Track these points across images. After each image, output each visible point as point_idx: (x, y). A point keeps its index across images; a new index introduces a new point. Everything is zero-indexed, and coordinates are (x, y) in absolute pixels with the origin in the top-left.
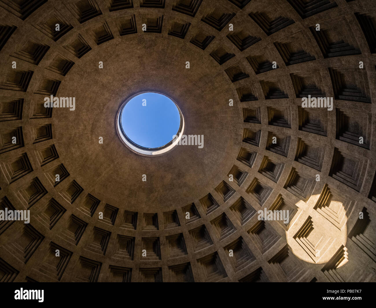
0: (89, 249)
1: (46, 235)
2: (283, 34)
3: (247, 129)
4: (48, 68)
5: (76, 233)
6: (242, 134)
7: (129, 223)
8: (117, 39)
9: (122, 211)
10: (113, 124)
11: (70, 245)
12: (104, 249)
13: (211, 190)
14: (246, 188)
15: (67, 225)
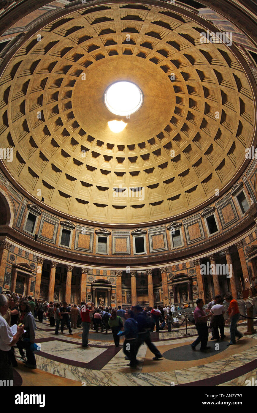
1: (203, 118)
3: (77, 77)
4: (136, 152)
6: (81, 74)
8: (106, 142)
9: (174, 84)
11: (202, 105)
15: (195, 108)
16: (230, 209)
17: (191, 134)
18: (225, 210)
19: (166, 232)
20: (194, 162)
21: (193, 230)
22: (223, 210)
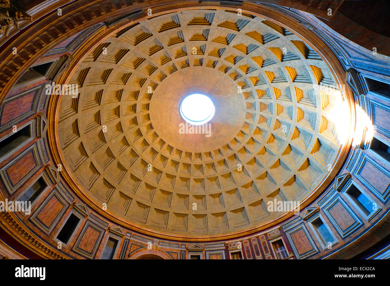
0: (183, 173)
1: (163, 171)
2: (255, 53)
3: (248, 102)
4: (142, 99)
5: (175, 167)
6: (246, 105)
7: (198, 158)
8: (169, 76)
9: (193, 154)
10: (179, 114)
11: (174, 173)
12: (190, 172)
13: (235, 136)
14: (253, 133)
15: (171, 164)
16: (95, 239)
18: (91, 232)
20: (122, 163)
21: (52, 207)
22: (90, 228)
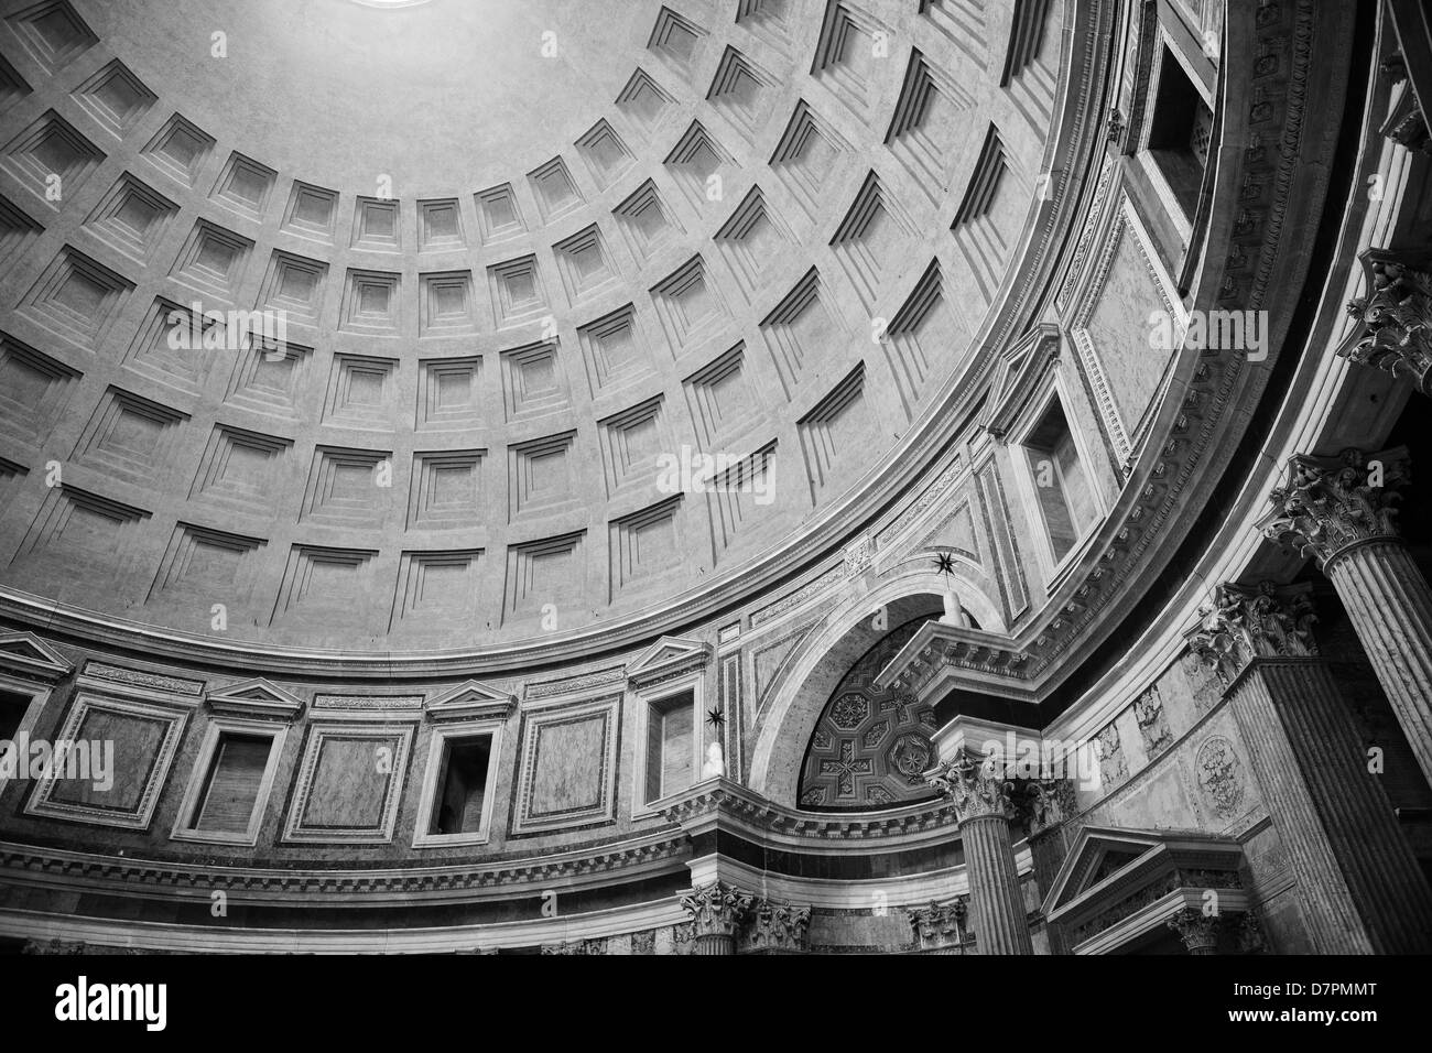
1: (694, 252)
11: (733, 189)
16: (590, 749)
17: (591, 296)
18: (561, 741)
19: (190, 720)
21: (346, 770)
22: (549, 733)
